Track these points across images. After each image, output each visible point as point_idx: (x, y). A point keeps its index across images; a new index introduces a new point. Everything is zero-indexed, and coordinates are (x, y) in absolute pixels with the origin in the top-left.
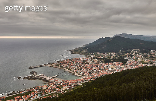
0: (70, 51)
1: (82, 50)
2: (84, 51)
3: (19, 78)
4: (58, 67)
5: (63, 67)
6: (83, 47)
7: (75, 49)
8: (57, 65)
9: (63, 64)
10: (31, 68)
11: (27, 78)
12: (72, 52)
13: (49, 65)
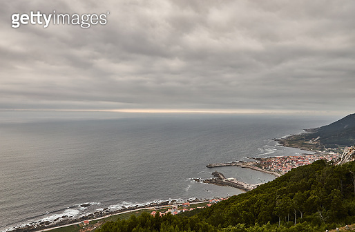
0: (278, 140)
1: (307, 141)
2: (310, 142)
3: (198, 181)
4: (260, 169)
5: (270, 170)
6: (306, 134)
7: (289, 137)
8: (259, 166)
9: (269, 164)
10: (210, 167)
11: (210, 182)
12: (282, 142)
13: (241, 164)
